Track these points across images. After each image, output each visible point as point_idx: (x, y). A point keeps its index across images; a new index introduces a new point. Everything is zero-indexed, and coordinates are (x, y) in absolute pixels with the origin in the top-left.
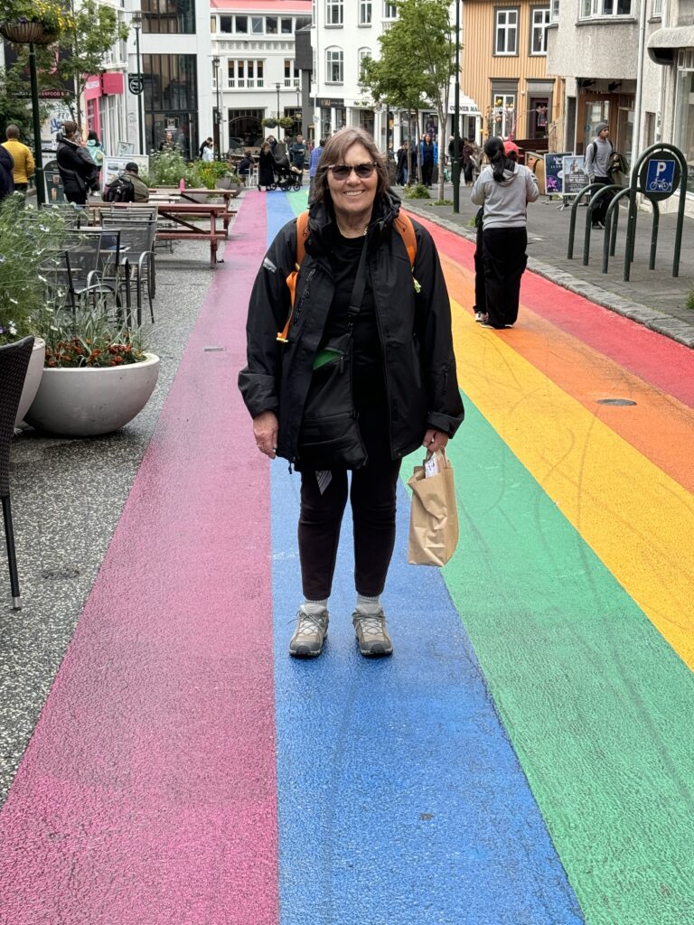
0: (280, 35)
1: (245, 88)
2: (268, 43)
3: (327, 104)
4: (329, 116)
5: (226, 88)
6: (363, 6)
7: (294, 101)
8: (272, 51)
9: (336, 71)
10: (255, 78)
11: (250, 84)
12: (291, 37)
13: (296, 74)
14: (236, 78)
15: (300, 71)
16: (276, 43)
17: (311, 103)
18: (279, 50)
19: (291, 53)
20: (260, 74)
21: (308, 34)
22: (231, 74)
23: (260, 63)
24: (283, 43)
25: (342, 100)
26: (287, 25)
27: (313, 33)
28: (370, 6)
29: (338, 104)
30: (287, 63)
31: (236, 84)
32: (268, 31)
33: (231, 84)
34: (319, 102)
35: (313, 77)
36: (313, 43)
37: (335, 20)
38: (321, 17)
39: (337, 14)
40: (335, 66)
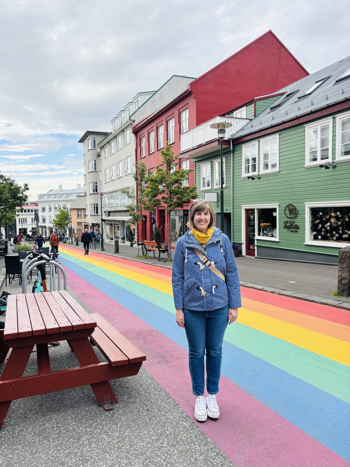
0: (30, 213)
1: (23, 224)
2: (28, 215)
3: (42, 227)
4: (43, 229)
6: (50, 208)
7: (35, 226)
8: (29, 216)
9: (44, 220)
10: (25, 222)
12: (34, 213)
13: (34, 221)
14: (21, 222)
15: (35, 220)
16: (29, 215)
17: (38, 227)
19: (34, 217)
20: (26, 221)
21: (38, 213)
23: (26, 219)
24: (31, 215)
25: (46, 226)
26: (32, 211)
27: (39, 213)
28: (51, 208)
29: (45, 227)
30: (32, 218)
32: (28, 212)
34: (40, 226)
35: (39, 222)
36: (39, 215)
37: (44, 210)
38: (40, 210)
39: (44, 209)
40: (44, 219)
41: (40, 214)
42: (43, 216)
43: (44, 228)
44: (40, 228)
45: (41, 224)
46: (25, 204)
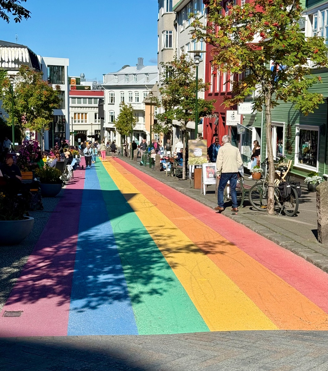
1: (80, 123)
2: (89, 107)
3: (109, 130)
4: (110, 134)
5: (74, 123)
6: (122, 97)
7: (98, 128)
8: (90, 110)
10: (84, 120)
12: (97, 105)
13: (99, 119)
14: (77, 120)
16: (92, 107)
17: (104, 129)
18: (93, 110)
20: (86, 118)
22: (75, 118)
23: (86, 115)
27: (104, 105)
28: (124, 97)
29: (113, 129)
30: (95, 114)
32: (89, 103)
34: (107, 129)
35: (105, 120)
36: (105, 109)
37: (112, 102)
38: (107, 100)
39: (112, 99)
40: (112, 116)
41: (107, 108)
42: (111, 111)
43: (111, 132)
44: (106, 132)
45: (107, 125)
46: (86, 88)
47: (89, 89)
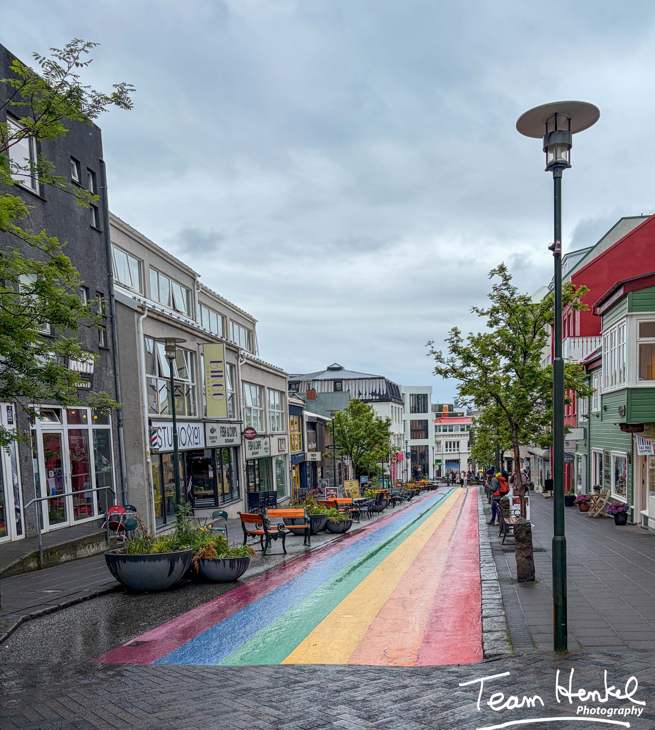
1: (452, 452)
2: (461, 435)
5: (445, 452)
8: (463, 438)
10: (456, 448)
11: (454, 450)
14: (449, 449)
18: (466, 437)
19: (468, 438)
20: (458, 447)
22: (447, 447)
23: (458, 443)
24: (467, 435)
30: (469, 442)
31: (449, 450)
32: (461, 431)
33: (447, 451)
46: (459, 415)
47: (463, 414)
